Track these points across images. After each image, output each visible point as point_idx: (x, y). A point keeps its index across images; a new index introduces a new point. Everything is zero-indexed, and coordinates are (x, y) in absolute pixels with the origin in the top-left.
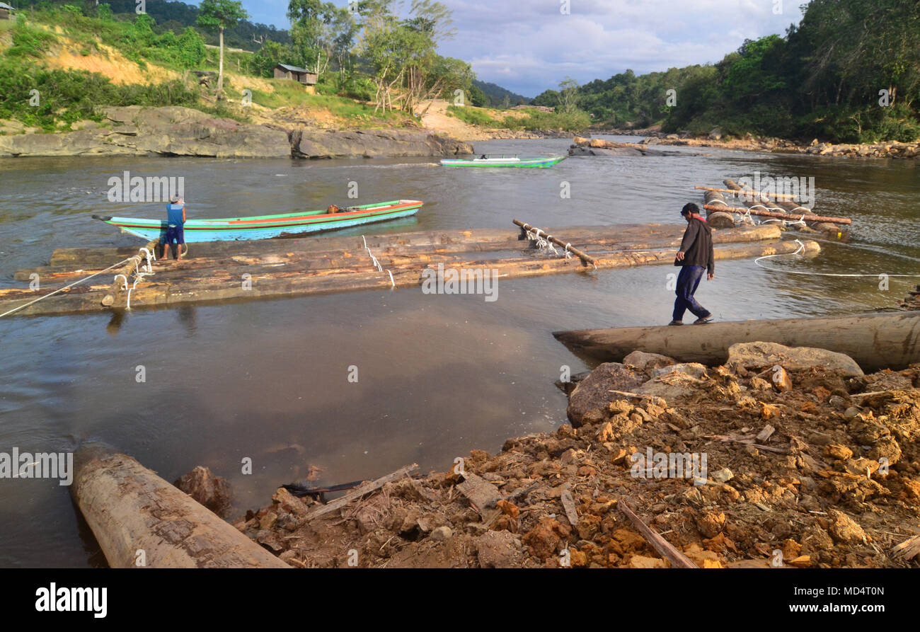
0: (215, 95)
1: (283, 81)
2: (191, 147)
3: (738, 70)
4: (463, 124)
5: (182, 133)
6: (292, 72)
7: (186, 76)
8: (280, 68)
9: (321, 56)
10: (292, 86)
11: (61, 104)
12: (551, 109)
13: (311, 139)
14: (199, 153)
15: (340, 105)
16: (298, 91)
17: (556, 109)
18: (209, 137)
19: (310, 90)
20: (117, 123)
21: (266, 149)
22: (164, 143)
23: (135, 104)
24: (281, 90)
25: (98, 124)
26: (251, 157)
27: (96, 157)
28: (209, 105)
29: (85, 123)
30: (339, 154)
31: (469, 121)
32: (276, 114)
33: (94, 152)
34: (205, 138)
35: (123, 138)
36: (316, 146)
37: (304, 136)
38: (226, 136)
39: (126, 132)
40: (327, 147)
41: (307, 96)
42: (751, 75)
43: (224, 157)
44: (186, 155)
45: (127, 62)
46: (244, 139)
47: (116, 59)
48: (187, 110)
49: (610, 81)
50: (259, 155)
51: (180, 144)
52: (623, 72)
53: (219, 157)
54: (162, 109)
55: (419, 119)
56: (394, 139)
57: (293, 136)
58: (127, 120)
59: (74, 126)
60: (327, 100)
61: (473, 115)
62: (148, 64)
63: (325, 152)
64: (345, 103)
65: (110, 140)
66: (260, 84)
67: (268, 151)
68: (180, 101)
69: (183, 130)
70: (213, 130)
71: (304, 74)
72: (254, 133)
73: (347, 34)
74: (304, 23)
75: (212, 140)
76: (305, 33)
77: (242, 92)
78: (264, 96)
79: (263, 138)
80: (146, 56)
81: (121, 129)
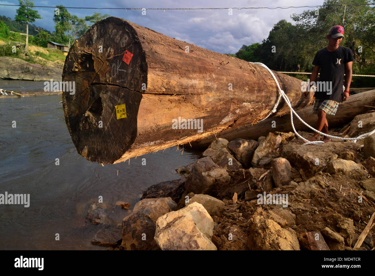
0: (24, 53)
1: (52, 49)
2: (20, 75)
3: (245, 56)
5: (14, 69)
6: (57, 45)
7: (9, 43)
8: (50, 43)
9: (71, 39)
10: (57, 52)
14: (24, 79)
16: (60, 55)
18: (29, 71)
19: (66, 54)
21: (58, 78)
22: (5, 73)
24: (52, 53)
28: (24, 58)
34: (27, 71)
38: (38, 71)
42: (250, 58)
43: (38, 81)
44: (18, 80)
46: (48, 73)
48: (15, 59)
51: (14, 74)
53: (36, 81)
66: (41, 50)
70: (31, 68)
71: (63, 47)
72: (52, 70)
73: (83, 30)
74: (62, 24)
75: (31, 73)
76: (63, 28)
77: (34, 53)
78: (45, 55)
79: (57, 73)
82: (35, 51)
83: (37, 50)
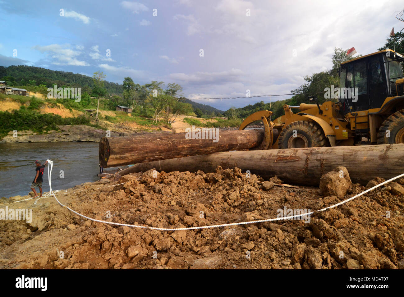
0: (95, 119)
1: (119, 112)
2: (87, 139)
4: (189, 125)
5: (84, 134)
6: (123, 108)
7: (86, 113)
8: (119, 107)
9: (134, 102)
10: (123, 114)
11: (46, 125)
12: (227, 118)
14: (90, 141)
15: (140, 120)
16: (125, 116)
17: (228, 118)
18: (93, 135)
19: (129, 115)
20: (63, 131)
22: (78, 137)
23: (69, 124)
24: (118, 115)
25: (57, 131)
27: (55, 142)
28: (93, 124)
29: (52, 131)
31: (192, 124)
32: (116, 125)
33: (55, 141)
34: (91, 135)
35: (64, 136)
39: (66, 134)
41: (128, 118)
44: (86, 141)
45: (66, 109)
47: (62, 108)
48: (86, 126)
49: (254, 105)
51: (83, 138)
52: (259, 102)
54: (77, 126)
55: (170, 124)
58: (67, 130)
59: (49, 132)
60: (135, 119)
61: (193, 121)
62: (72, 109)
64: (142, 119)
66: (111, 114)
68: (84, 123)
69: (85, 133)
70: (95, 133)
71: (127, 109)
74: (128, 91)
76: (128, 95)
77: (104, 117)
78: (112, 118)
80: (72, 107)
81: (64, 133)
83: (106, 115)
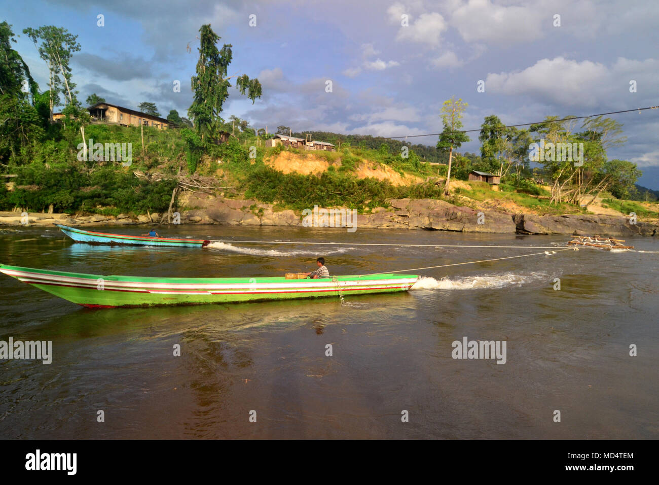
0: (444, 192)
1: (476, 182)
2: (445, 224)
5: (438, 215)
6: (483, 176)
8: (473, 173)
9: (504, 164)
10: (483, 186)
11: (368, 197)
13: (532, 221)
14: (449, 229)
15: (521, 198)
16: (488, 190)
18: (456, 218)
19: (495, 188)
20: (396, 209)
21: (497, 227)
22: (426, 222)
23: (405, 197)
24: (476, 189)
25: (386, 210)
26: (487, 233)
27: (385, 229)
29: (379, 209)
30: (556, 232)
33: (384, 226)
34: (453, 218)
35: (400, 218)
36: (536, 226)
37: (525, 219)
38: (469, 217)
39: (402, 215)
40: (545, 227)
41: (494, 192)
43: (468, 232)
44: (441, 230)
45: (394, 173)
47: (388, 171)
48: (438, 201)
50: (493, 231)
51: (437, 223)
53: (465, 232)
54: (421, 201)
55: (586, 209)
56: (596, 222)
57: (516, 219)
58: (403, 208)
59: (374, 211)
62: (405, 173)
63: (544, 230)
65: (393, 219)
66: (461, 184)
67: (499, 228)
68: (431, 196)
69: (438, 214)
70: (459, 214)
71: (492, 177)
72: (489, 216)
73: (524, 148)
74: (492, 142)
75: (459, 220)
76: (493, 149)
77: (454, 190)
79: (495, 219)
80: (403, 169)
81: (399, 213)
82: (454, 188)
83: (457, 186)
